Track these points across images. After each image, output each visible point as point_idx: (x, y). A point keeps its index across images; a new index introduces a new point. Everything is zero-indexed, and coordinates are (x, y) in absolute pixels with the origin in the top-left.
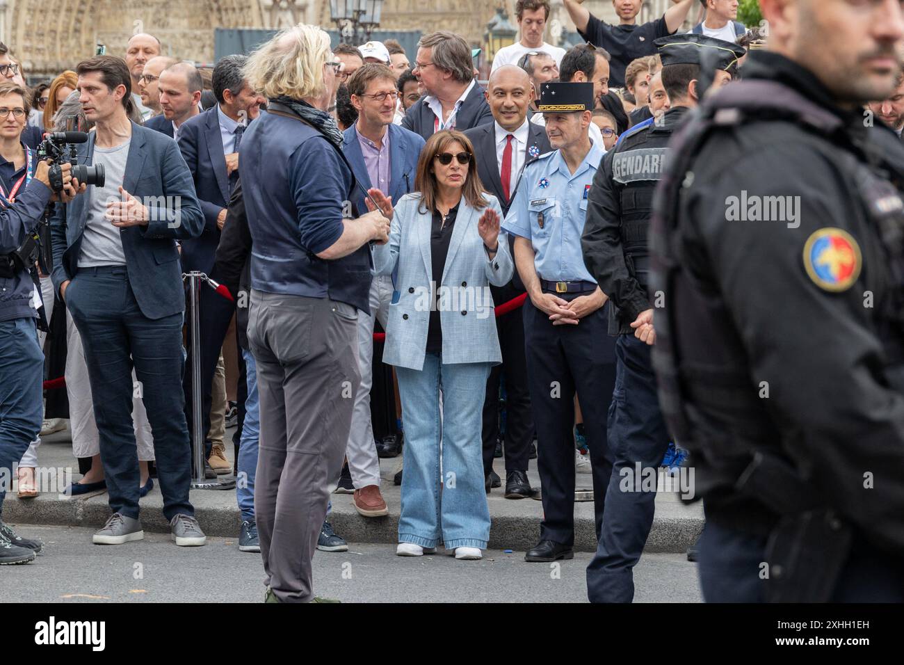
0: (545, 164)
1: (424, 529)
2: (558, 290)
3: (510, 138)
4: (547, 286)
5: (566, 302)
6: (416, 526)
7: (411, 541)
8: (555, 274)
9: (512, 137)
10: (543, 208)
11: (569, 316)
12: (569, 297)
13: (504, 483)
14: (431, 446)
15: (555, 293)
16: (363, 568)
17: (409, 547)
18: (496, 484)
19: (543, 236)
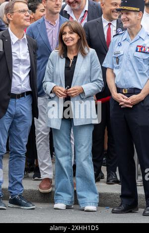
0: (121, 36)
1: (67, 197)
2: (124, 92)
3: (110, 24)
4: (119, 90)
5: (127, 98)
6: (63, 196)
7: (61, 203)
8: (122, 85)
9: (111, 24)
10: (119, 55)
11: (128, 104)
12: (128, 95)
13: (106, 177)
14: (68, 160)
15: (122, 93)
16: (42, 215)
17: (60, 205)
18: (102, 177)
19: (118, 68)
